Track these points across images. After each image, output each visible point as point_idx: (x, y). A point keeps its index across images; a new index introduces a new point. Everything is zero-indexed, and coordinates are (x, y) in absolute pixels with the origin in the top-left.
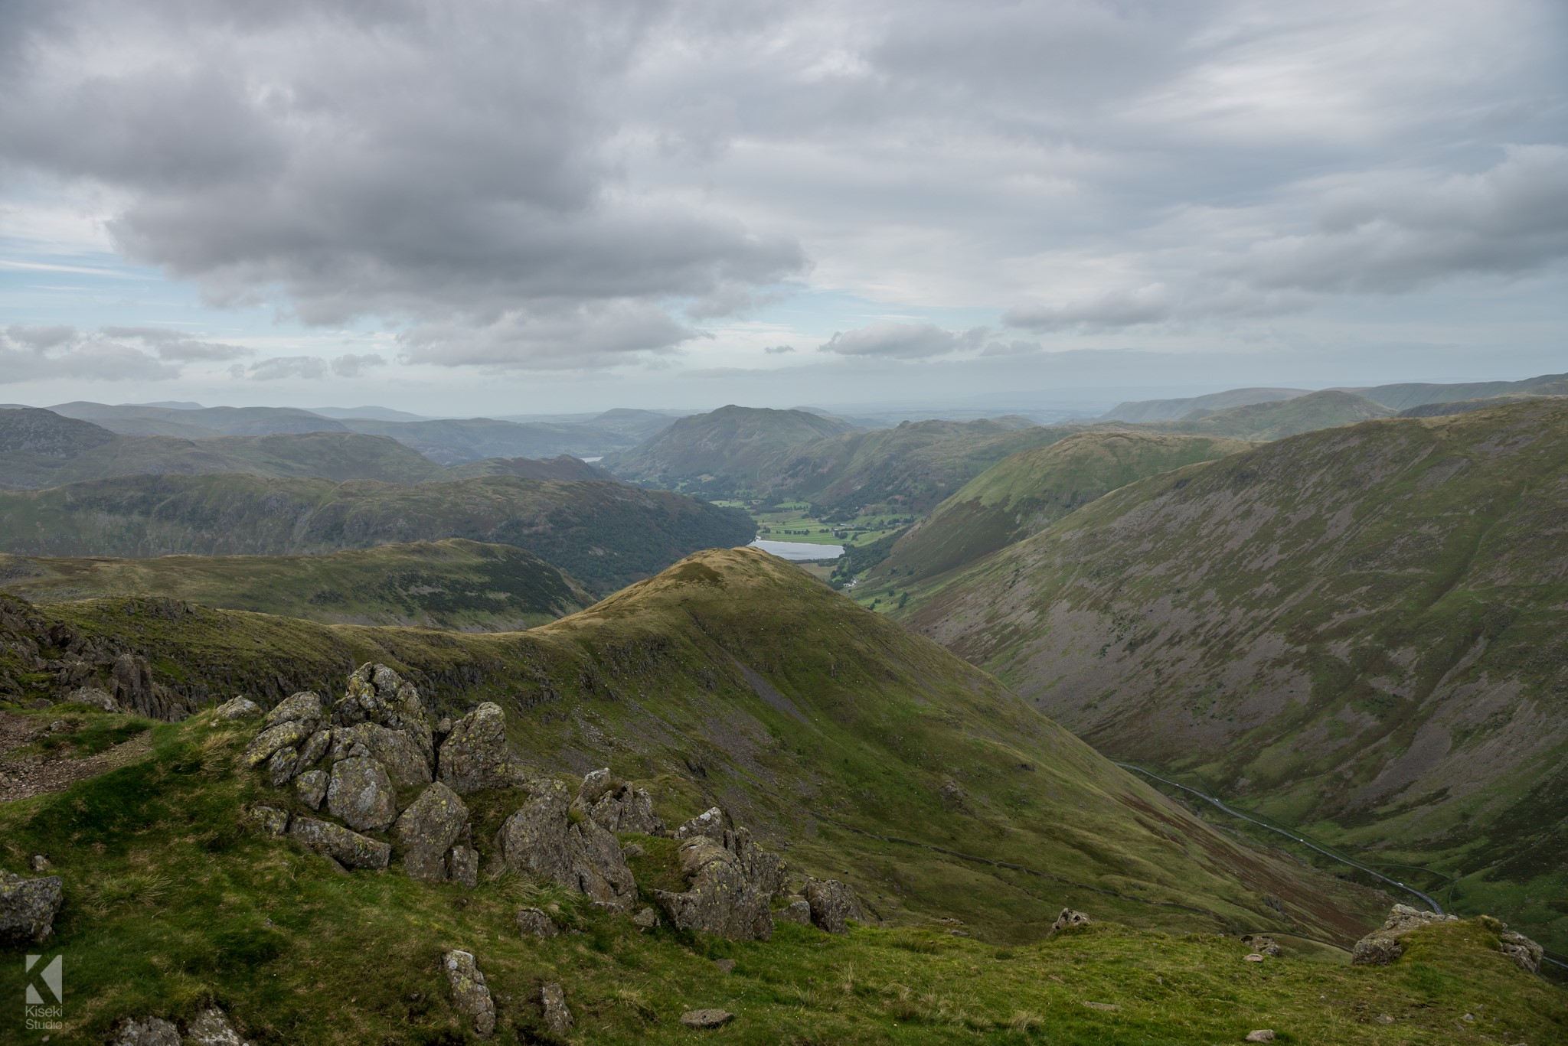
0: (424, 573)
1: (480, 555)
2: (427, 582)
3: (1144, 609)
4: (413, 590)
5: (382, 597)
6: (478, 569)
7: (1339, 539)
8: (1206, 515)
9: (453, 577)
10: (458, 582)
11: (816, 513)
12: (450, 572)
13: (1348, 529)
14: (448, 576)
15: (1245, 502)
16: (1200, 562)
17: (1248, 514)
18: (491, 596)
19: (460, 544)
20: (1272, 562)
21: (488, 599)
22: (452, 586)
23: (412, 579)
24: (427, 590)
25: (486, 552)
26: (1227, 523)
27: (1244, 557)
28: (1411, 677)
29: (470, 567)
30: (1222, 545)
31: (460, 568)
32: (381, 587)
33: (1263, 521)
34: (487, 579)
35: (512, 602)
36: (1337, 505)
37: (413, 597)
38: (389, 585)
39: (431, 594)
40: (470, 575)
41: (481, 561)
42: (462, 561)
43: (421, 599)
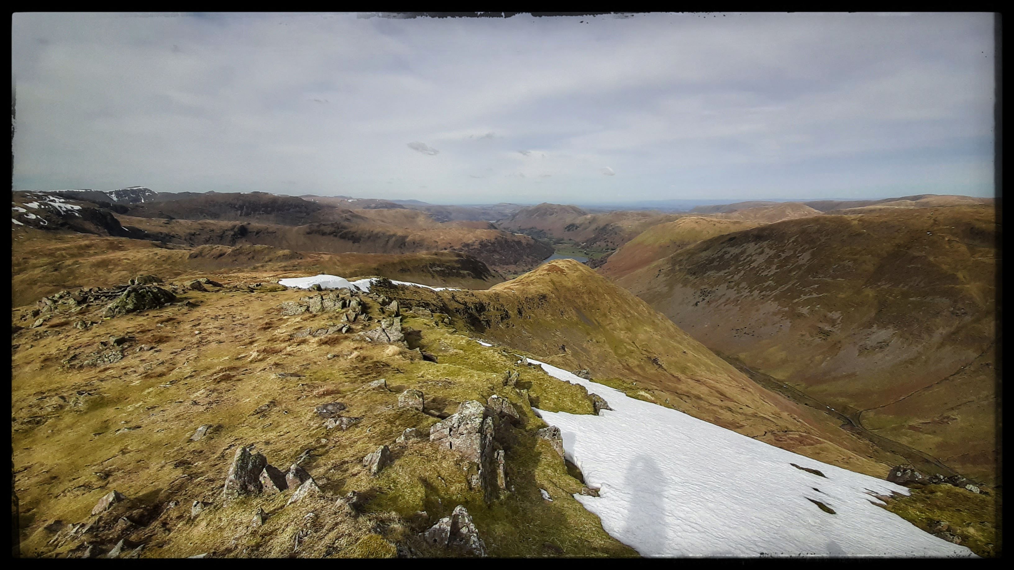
0: (438, 262)
1: (457, 256)
2: (439, 266)
3: (714, 289)
4: (434, 269)
5: (423, 271)
6: (457, 262)
7: (804, 265)
8: (743, 253)
9: (448, 264)
10: (449, 266)
12: (447, 262)
13: (808, 261)
15: (760, 248)
16: (739, 271)
17: (762, 252)
18: (461, 272)
19: (449, 252)
20: (772, 273)
21: (460, 273)
22: (447, 267)
23: (434, 265)
24: (439, 269)
26: (752, 256)
27: (759, 270)
28: (838, 324)
29: (454, 261)
30: (750, 264)
31: (450, 261)
32: (423, 267)
33: (768, 256)
34: (459, 266)
35: (469, 275)
36: (803, 251)
37: (434, 271)
38: (426, 266)
39: (440, 270)
40: (454, 264)
41: (457, 258)
42: (451, 259)
43: (437, 272)
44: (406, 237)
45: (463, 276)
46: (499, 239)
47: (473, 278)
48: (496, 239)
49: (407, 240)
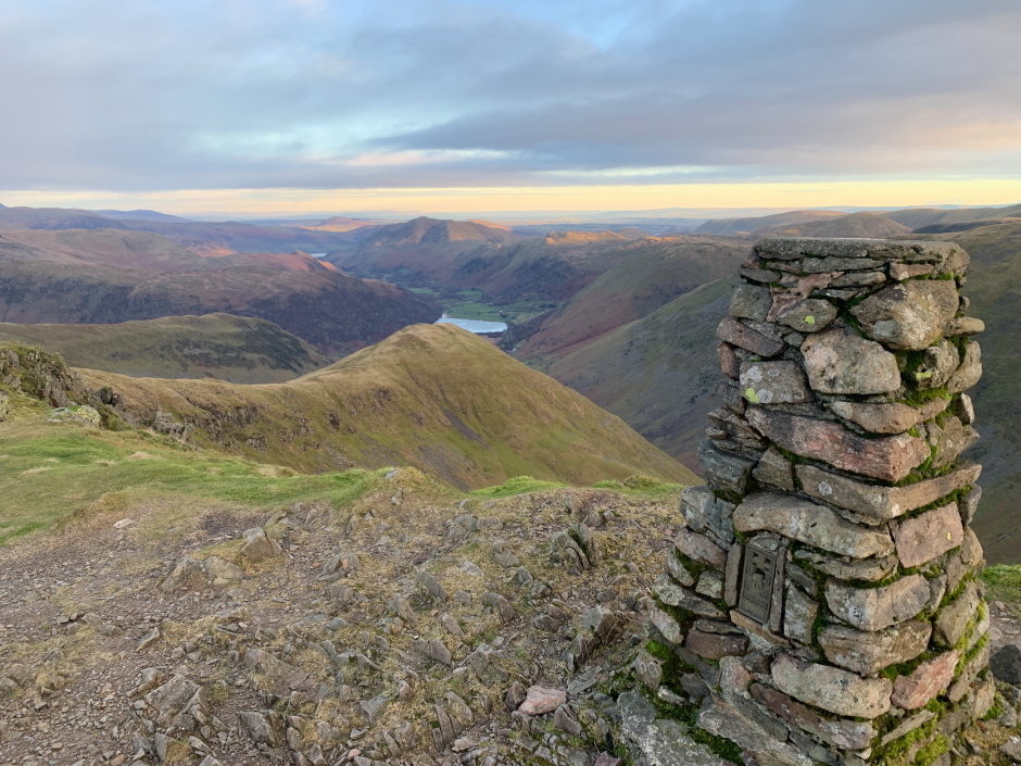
0: (194, 339)
1: (238, 326)
2: (197, 346)
4: (186, 351)
5: (162, 356)
6: (236, 336)
9: (219, 342)
10: (221, 345)
11: (485, 299)
12: (215, 338)
14: (214, 341)
18: (247, 356)
19: (221, 317)
21: (244, 359)
22: (217, 348)
23: (186, 343)
24: (197, 352)
25: (242, 324)
29: (230, 335)
31: (222, 335)
32: (162, 349)
34: (243, 343)
35: (263, 361)
37: (187, 356)
38: (168, 347)
39: (201, 354)
40: (230, 341)
41: (238, 330)
42: (224, 330)
43: (193, 357)
44: (132, 288)
45: (251, 365)
46: (330, 289)
47: (271, 367)
48: (323, 289)
49: (132, 294)
